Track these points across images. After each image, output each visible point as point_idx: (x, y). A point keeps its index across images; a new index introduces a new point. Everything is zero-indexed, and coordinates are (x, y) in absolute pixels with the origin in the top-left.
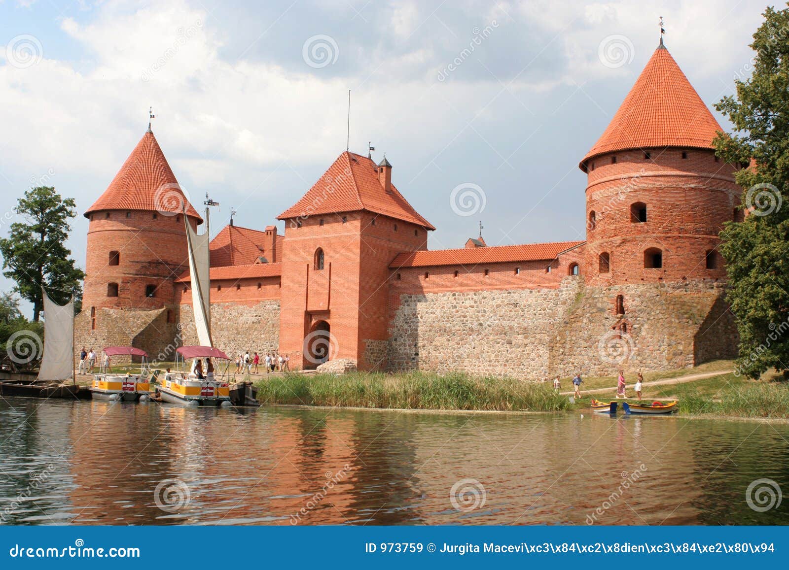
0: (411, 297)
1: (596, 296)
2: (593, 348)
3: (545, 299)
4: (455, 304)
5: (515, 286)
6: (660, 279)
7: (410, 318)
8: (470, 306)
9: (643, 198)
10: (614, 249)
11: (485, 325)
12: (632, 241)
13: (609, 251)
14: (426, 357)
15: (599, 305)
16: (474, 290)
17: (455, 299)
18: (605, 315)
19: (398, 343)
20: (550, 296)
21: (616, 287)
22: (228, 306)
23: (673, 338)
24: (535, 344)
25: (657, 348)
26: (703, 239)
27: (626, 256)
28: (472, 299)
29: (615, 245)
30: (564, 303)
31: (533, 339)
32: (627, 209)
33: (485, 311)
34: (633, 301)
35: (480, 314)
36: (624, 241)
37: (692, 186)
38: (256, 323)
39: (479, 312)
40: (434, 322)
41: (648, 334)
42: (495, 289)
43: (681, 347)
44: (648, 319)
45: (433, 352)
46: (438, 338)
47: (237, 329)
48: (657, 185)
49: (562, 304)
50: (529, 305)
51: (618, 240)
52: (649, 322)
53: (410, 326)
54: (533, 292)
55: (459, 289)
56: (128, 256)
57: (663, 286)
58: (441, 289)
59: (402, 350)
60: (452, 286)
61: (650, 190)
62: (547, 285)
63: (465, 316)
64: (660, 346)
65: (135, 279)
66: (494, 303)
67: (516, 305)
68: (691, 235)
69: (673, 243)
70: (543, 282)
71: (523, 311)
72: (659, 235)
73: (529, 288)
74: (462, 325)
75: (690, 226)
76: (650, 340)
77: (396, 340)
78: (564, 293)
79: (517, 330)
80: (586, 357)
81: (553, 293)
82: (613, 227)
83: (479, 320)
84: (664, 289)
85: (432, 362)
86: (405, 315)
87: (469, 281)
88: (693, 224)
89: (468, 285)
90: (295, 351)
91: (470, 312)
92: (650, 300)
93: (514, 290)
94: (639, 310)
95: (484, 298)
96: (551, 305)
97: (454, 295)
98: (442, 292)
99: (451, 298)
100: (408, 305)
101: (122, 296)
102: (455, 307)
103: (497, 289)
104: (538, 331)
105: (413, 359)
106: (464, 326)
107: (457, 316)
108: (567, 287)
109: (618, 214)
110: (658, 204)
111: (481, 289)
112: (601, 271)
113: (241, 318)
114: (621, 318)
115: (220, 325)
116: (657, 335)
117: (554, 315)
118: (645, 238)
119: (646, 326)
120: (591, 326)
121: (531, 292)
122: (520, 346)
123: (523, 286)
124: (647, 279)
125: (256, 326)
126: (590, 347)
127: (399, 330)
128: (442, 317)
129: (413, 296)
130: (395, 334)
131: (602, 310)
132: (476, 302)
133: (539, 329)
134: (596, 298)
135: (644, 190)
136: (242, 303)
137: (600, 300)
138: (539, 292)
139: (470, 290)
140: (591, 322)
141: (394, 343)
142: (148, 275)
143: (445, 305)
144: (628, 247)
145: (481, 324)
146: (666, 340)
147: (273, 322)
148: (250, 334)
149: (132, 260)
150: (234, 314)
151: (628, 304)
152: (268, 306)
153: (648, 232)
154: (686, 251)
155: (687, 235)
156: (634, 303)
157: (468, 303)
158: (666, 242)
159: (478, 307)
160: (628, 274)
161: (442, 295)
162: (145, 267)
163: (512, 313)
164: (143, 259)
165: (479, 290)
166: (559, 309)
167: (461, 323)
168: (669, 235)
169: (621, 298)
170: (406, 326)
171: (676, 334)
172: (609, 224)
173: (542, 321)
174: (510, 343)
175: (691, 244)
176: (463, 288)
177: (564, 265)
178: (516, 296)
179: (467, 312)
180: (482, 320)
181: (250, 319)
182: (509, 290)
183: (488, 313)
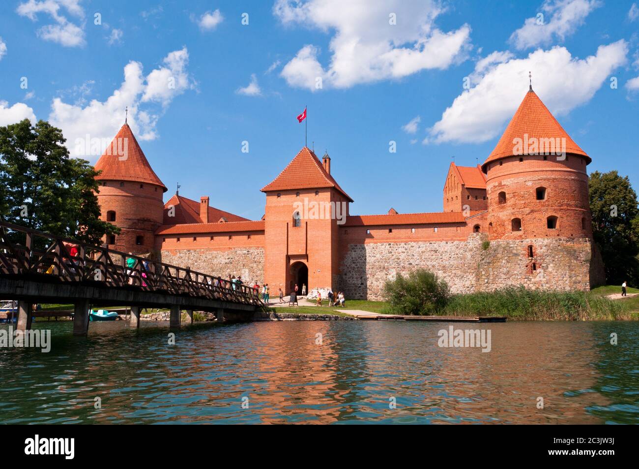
0: (357, 246)
1: (512, 246)
2: (511, 279)
3: (457, 248)
4: (390, 250)
5: (435, 239)
6: (558, 235)
7: (357, 260)
8: (402, 252)
9: (544, 184)
10: (524, 216)
12: (538, 211)
13: (520, 217)
14: (370, 286)
15: (515, 251)
16: (405, 241)
17: (390, 247)
18: (520, 258)
19: (347, 277)
20: (461, 246)
21: (527, 240)
22: (203, 252)
23: (573, 272)
24: (451, 277)
25: (561, 278)
26: (580, 211)
27: (534, 221)
28: (404, 247)
29: (526, 214)
30: (471, 250)
31: (450, 274)
32: (533, 192)
33: (413, 255)
34: (541, 249)
35: (410, 258)
36: (532, 211)
37: (573, 178)
38: (228, 263)
39: (409, 256)
40: (375, 262)
41: (553, 270)
42: (420, 241)
43: (579, 278)
44: (553, 261)
45: (374, 282)
46: (379, 273)
47: (212, 268)
48: (553, 177)
49: (469, 251)
50: (445, 252)
51: (527, 210)
52: (554, 262)
53: (357, 265)
54: (448, 244)
55: (393, 240)
56: (123, 215)
57: (561, 240)
58: (379, 241)
59: (351, 281)
60: (388, 239)
61: (548, 180)
62: (458, 238)
63: (399, 259)
64: (563, 278)
65: (129, 232)
66: (420, 250)
67: (436, 251)
68: (573, 208)
69: (565, 213)
70: (456, 237)
71: (442, 255)
72: (556, 208)
73: (445, 240)
74: (397, 265)
75: (572, 203)
76: (555, 274)
77: (346, 274)
78: (471, 243)
79: (438, 268)
81: (463, 243)
82: (523, 202)
83: (409, 261)
84: (561, 242)
85: (375, 289)
86: (352, 258)
87: (400, 236)
88: (574, 202)
89: (399, 238)
90: (278, 283)
91: (402, 256)
92: (553, 249)
93: (434, 242)
94: (546, 255)
95: (412, 247)
96: (462, 251)
97: (390, 244)
98: (380, 242)
99: (388, 247)
100: (355, 251)
101: (118, 244)
102: (391, 252)
103: (422, 241)
104: (453, 268)
105: (360, 287)
107: (392, 259)
108: (473, 240)
109: (526, 194)
110: (554, 188)
111: (410, 241)
112: (513, 230)
113: (215, 260)
114: (532, 259)
115: (197, 265)
116: (560, 270)
117: (464, 258)
118: (547, 209)
119: (551, 265)
120: (509, 265)
121: (447, 243)
123: (441, 239)
124: (550, 236)
125: (229, 265)
126: (509, 278)
127: (348, 268)
128: (381, 259)
129: (358, 245)
130: (345, 271)
131: (516, 255)
132: (406, 249)
133: (454, 267)
134: (511, 247)
135: (545, 180)
136: (215, 249)
137: (515, 248)
138: (453, 243)
139: (402, 242)
140: (508, 262)
141: (344, 277)
142: (137, 229)
143: (383, 252)
144: (535, 215)
145: (411, 264)
146: (567, 274)
147: (244, 263)
148: (224, 271)
149: (126, 218)
150: (209, 257)
151: (538, 251)
152: (238, 252)
153: (548, 205)
154: (572, 218)
155: (572, 208)
156: (542, 250)
157: (400, 250)
158: (561, 212)
159: (407, 252)
160: (536, 232)
161: (380, 244)
162: (135, 223)
163: (434, 257)
164: (133, 217)
165: (408, 241)
166: (468, 254)
167: (396, 263)
168: (562, 208)
169: (531, 247)
170: (354, 265)
171: (575, 270)
172: (519, 200)
173: (455, 262)
175: (575, 214)
176: (396, 240)
177: (471, 225)
178: (436, 246)
179: (400, 256)
180: (411, 261)
181: (224, 261)
182: (431, 242)
183: (416, 257)
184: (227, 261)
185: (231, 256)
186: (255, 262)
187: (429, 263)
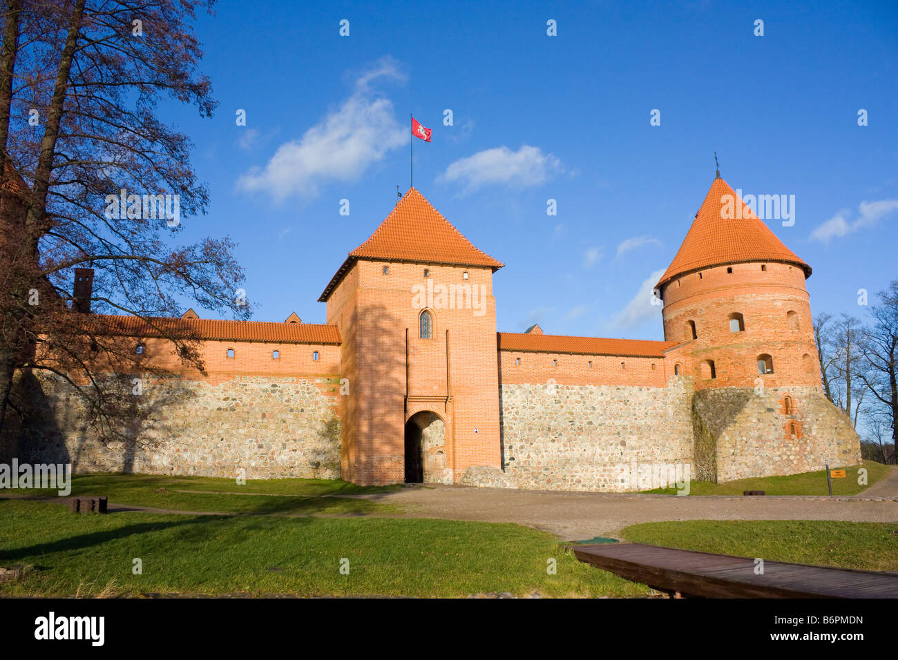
3: (655, 398)
4: (558, 398)
8: (577, 402)
10: (776, 351)
11: (596, 423)
13: (770, 352)
14: (525, 462)
15: (767, 405)
17: (558, 392)
18: (775, 415)
20: (660, 395)
21: (783, 388)
23: (841, 438)
25: (828, 446)
27: (789, 359)
28: (579, 394)
29: (778, 348)
30: (673, 403)
33: (594, 408)
34: (800, 401)
35: (589, 412)
39: (587, 408)
40: (534, 419)
41: (819, 434)
42: (603, 384)
44: (817, 420)
45: (533, 456)
46: (540, 438)
49: (671, 404)
50: (639, 403)
54: (643, 390)
58: (539, 380)
61: (797, 302)
62: (655, 382)
63: (572, 414)
66: (604, 399)
67: (626, 402)
70: (651, 380)
71: (634, 409)
73: (638, 385)
74: (569, 424)
76: (820, 439)
78: (672, 392)
79: (631, 430)
80: (758, 457)
81: (662, 391)
83: (588, 418)
87: (572, 373)
89: (570, 377)
91: (578, 409)
93: (623, 387)
94: (807, 411)
95: (591, 393)
97: (556, 387)
98: (541, 382)
99: (553, 391)
102: (559, 402)
106: (572, 425)
107: (562, 413)
108: (674, 386)
109: (776, 319)
111: (588, 384)
114: (790, 418)
116: (826, 435)
119: (816, 427)
121: (641, 389)
122: (633, 449)
123: (632, 382)
128: (544, 412)
131: (769, 410)
132: (582, 397)
134: (763, 399)
137: (768, 400)
138: (648, 389)
139: (576, 384)
140: (759, 421)
143: (547, 399)
145: (590, 423)
146: (835, 439)
147: (263, 410)
152: (250, 385)
156: (802, 404)
157: (573, 398)
159: (584, 402)
160: (793, 376)
161: (541, 386)
163: (623, 412)
165: (586, 384)
166: (669, 409)
167: (567, 420)
169: (787, 399)
174: (623, 444)
176: (566, 380)
178: (625, 393)
179: (573, 408)
180: (591, 418)
181: (215, 404)
182: (619, 387)
183: (598, 411)
184: (224, 404)
185: (232, 393)
186: (292, 410)
187: (617, 423)
